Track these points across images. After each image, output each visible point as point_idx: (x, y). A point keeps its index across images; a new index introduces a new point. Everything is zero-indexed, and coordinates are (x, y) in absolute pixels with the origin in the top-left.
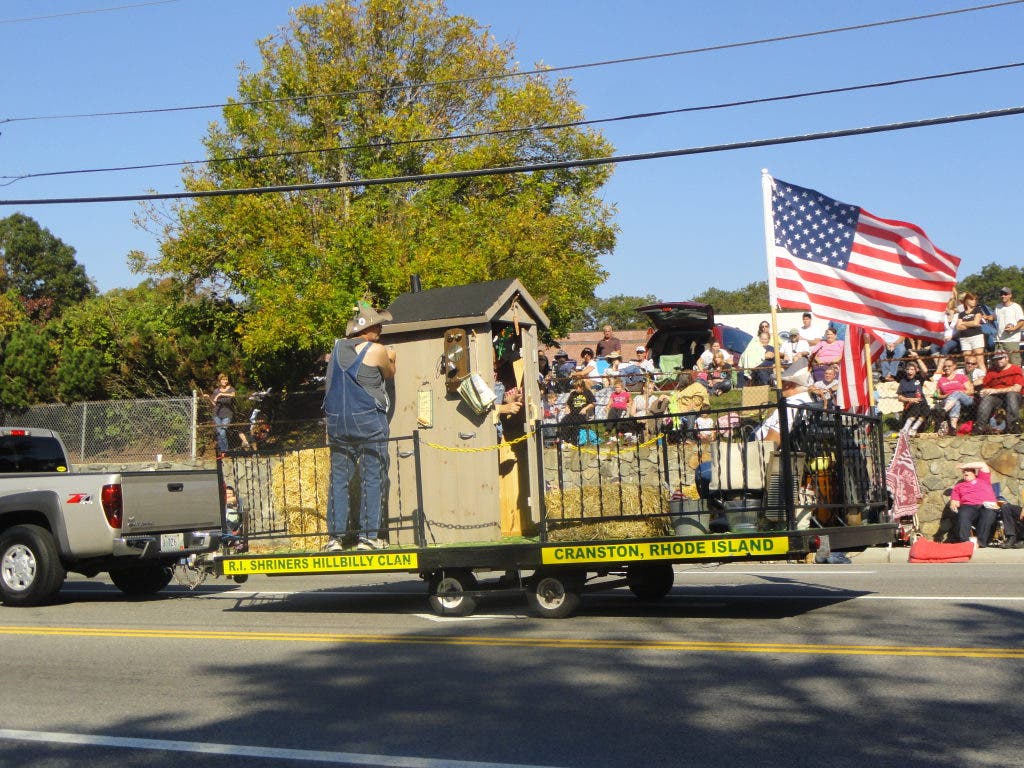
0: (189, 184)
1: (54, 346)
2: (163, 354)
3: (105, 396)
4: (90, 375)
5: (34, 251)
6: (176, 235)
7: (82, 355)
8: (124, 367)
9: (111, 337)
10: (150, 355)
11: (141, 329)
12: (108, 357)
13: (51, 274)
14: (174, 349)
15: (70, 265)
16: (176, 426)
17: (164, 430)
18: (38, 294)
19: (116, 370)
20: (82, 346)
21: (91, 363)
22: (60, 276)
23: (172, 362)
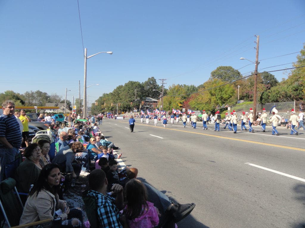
0: (293, 66)
1: (269, 94)
2: (289, 95)
3: (279, 102)
4: (275, 98)
5: (268, 77)
6: (291, 75)
7: (274, 95)
8: (281, 97)
9: (279, 92)
10: (286, 95)
11: (284, 91)
12: (279, 95)
13: (271, 80)
14: (290, 94)
15: (274, 78)
16: (291, 106)
17: (289, 107)
18: (268, 83)
19: (280, 97)
20: (274, 94)
21: (276, 96)
22: (272, 80)
23: (290, 96)
